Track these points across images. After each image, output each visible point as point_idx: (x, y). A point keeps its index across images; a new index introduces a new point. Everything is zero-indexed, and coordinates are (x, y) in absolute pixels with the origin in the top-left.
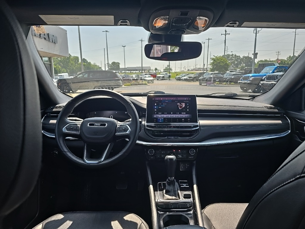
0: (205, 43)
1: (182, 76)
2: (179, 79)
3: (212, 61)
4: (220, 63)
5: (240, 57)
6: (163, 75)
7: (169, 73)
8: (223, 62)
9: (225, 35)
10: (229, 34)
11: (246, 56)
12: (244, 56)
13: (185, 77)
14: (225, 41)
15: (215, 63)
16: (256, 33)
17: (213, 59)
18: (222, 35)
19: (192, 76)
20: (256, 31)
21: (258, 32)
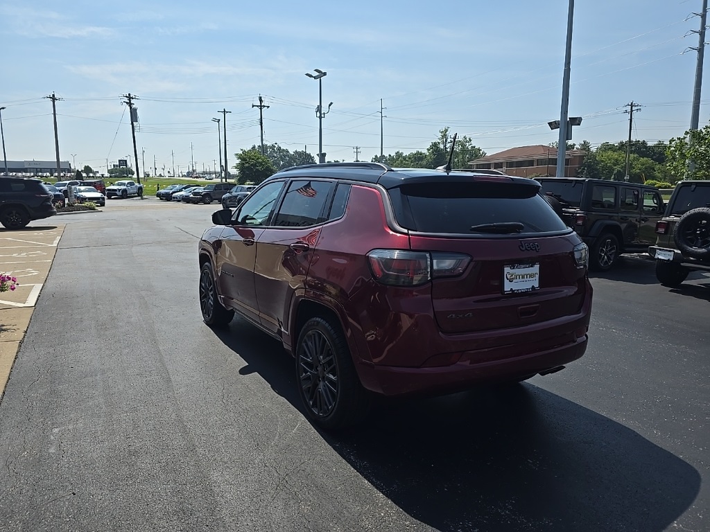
0: (219, 120)
1: (173, 190)
2: (167, 197)
3: (238, 161)
4: (255, 165)
5: (288, 152)
6: (125, 187)
7: (139, 182)
8: (261, 164)
9: (261, 109)
10: (268, 107)
11: (300, 150)
12: (296, 151)
13: (183, 193)
14: (261, 120)
15: (247, 165)
16: (320, 118)
17: (239, 157)
18: (253, 106)
19: (200, 190)
20: (321, 114)
21: (323, 115)
